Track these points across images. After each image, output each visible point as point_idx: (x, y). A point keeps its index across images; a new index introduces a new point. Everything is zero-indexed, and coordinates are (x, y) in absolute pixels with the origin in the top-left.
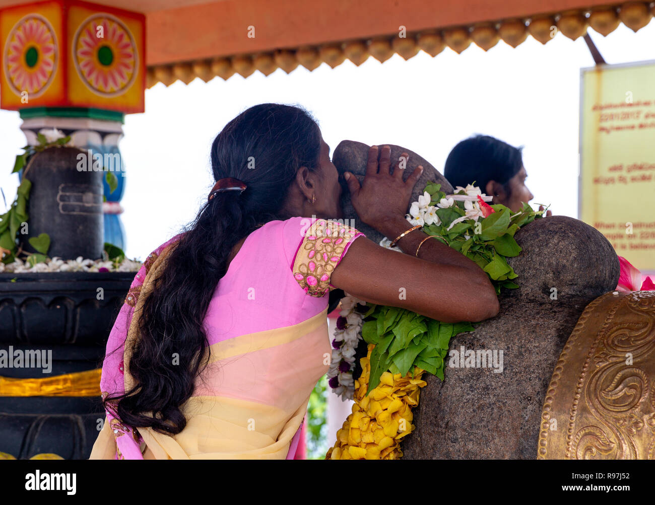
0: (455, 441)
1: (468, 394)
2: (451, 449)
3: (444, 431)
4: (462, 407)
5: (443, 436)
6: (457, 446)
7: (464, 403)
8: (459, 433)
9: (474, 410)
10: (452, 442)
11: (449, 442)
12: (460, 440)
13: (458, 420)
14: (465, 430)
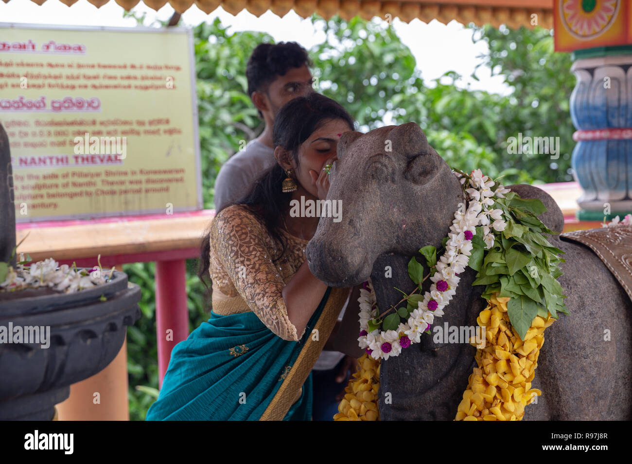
0: (586, 357)
1: (585, 321)
2: (585, 364)
3: (577, 352)
4: (585, 331)
5: (577, 356)
6: (588, 360)
7: (585, 328)
8: (588, 350)
9: (593, 331)
10: (585, 358)
11: (583, 359)
12: (590, 355)
13: (585, 341)
14: (592, 347)
